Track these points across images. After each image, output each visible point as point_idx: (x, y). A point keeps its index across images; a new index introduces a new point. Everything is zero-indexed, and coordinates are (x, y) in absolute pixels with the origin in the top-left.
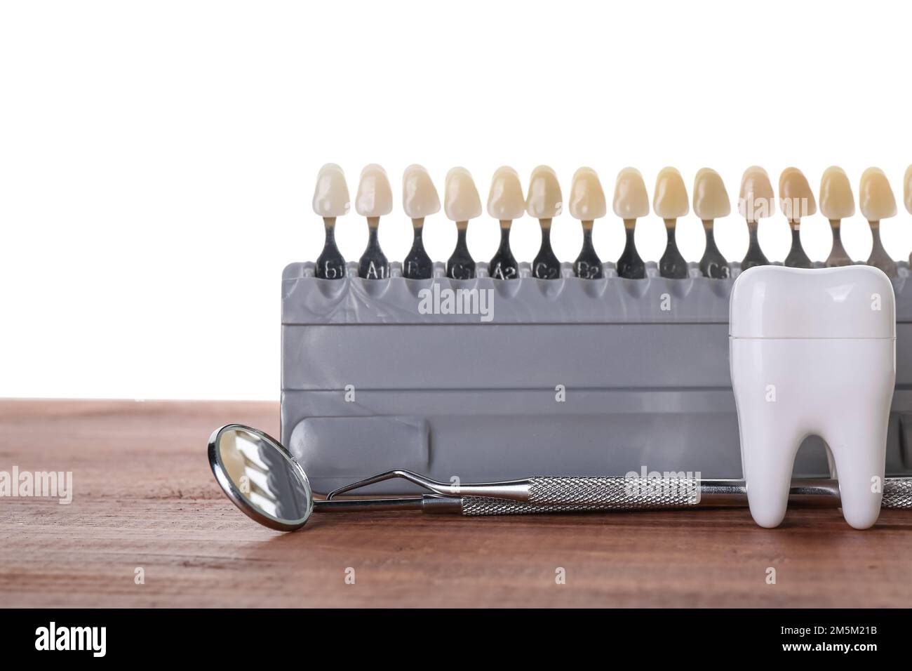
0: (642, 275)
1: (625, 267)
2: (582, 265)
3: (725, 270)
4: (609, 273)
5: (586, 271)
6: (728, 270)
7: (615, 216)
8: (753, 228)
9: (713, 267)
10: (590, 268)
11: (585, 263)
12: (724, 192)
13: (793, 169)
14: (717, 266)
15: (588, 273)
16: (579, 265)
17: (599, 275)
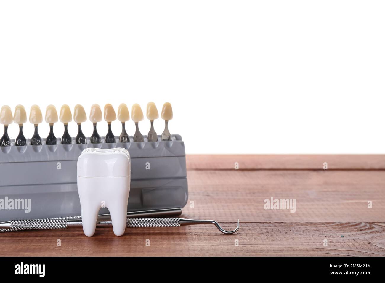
0: (55, 143)
1: (49, 140)
2: (34, 140)
3: (85, 140)
4: (44, 143)
5: (35, 142)
6: (86, 140)
7: (46, 122)
8: (95, 125)
9: (81, 139)
10: (37, 141)
11: (35, 139)
12: (84, 113)
13: (109, 104)
14: (82, 139)
15: (36, 142)
16: (33, 139)
17: (40, 144)
